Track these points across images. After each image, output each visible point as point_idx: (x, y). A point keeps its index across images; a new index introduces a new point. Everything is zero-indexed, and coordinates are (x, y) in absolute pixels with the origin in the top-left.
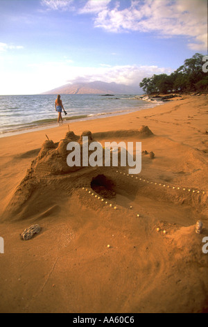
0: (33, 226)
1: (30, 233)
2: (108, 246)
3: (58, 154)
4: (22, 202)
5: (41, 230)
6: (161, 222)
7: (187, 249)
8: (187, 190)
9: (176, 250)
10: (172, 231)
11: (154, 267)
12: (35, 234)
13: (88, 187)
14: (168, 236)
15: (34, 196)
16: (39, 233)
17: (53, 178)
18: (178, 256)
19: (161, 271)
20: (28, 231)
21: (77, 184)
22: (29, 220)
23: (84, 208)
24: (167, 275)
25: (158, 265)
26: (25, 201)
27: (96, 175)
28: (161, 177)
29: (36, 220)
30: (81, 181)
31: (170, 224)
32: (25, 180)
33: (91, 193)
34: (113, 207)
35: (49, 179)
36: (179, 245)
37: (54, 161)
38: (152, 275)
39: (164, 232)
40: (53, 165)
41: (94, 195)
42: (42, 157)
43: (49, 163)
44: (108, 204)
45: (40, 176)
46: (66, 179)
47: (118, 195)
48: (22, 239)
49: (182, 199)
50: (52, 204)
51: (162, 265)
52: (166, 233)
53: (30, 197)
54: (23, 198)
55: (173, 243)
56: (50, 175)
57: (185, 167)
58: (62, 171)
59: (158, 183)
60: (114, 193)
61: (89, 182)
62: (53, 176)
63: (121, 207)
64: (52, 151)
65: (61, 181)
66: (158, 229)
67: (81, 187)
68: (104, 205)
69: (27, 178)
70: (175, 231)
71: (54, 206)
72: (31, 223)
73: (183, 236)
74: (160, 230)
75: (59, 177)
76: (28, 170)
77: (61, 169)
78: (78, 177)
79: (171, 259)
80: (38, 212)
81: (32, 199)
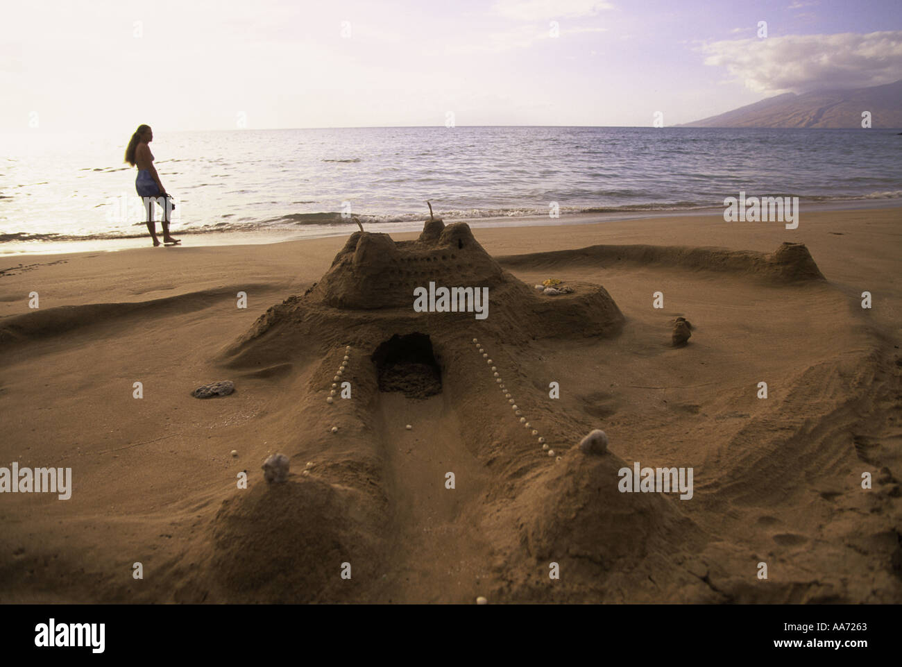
0: (224, 382)
1: (208, 390)
2: (233, 452)
3: (351, 263)
4: (249, 338)
8: (536, 436)
15: (269, 335)
16: (219, 397)
22: (236, 372)
26: (253, 338)
27: (409, 330)
29: (245, 376)
30: (363, 333)
33: (344, 361)
37: (338, 276)
40: (334, 283)
41: (343, 365)
43: (331, 280)
45: (309, 301)
46: (337, 319)
49: (496, 454)
50: (286, 359)
53: (263, 333)
54: (256, 332)
56: (320, 305)
58: (341, 300)
60: (432, 389)
62: (323, 308)
65: (327, 321)
66: (309, 464)
68: (326, 387)
71: (286, 363)
75: (332, 313)
77: (340, 296)
80: (259, 364)
81: (263, 339)
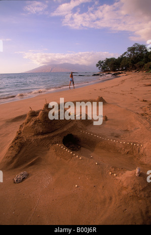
0: (22, 173)
1: (20, 178)
2: (76, 186)
3: (39, 120)
4: (14, 156)
5: (28, 175)
6: (112, 167)
7: (130, 188)
8: (130, 144)
9: (123, 188)
10: (120, 174)
11: (108, 201)
12: (24, 179)
13: (61, 143)
14: (117, 178)
15: (22, 151)
16: (27, 178)
17: (36, 137)
18: (124, 192)
19: (113, 203)
20: (19, 177)
21: (53, 141)
22: (19, 168)
23: (58, 158)
24: (117, 206)
25: (111, 199)
26: (16, 155)
27: (66, 134)
28: (112, 135)
29: (25, 168)
30: (56, 139)
31: (118, 169)
32: (16, 140)
33: (63, 148)
34: (79, 157)
35: (33, 139)
36: (125, 184)
37: (36, 125)
38: (107, 206)
39: (115, 175)
40: (35, 128)
41: (65, 149)
42: (27, 123)
43: (33, 127)
44: (76, 155)
45: (26, 136)
46: (45, 138)
47: (82, 148)
48: (15, 183)
49: (127, 151)
50: (35, 156)
51: (114, 199)
52: (116, 176)
53: (19, 152)
54: (15, 152)
55: (121, 183)
56: (33, 136)
57: (129, 127)
59: (110, 139)
60: (79, 147)
61: (62, 140)
62: (35, 136)
63: (84, 158)
64: (34, 119)
65: (42, 140)
66: (110, 173)
67: (56, 144)
68: (73, 156)
69: (17, 138)
70: (122, 174)
71: (37, 157)
72: (21, 170)
73: (127, 178)
74: (112, 174)
75: (40, 137)
76: (18, 132)
77: (41, 131)
78: (53, 136)
79: (119, 194)
80: (26, 162)
81: (21, 154)
